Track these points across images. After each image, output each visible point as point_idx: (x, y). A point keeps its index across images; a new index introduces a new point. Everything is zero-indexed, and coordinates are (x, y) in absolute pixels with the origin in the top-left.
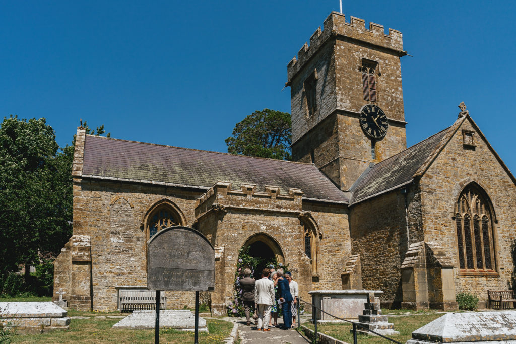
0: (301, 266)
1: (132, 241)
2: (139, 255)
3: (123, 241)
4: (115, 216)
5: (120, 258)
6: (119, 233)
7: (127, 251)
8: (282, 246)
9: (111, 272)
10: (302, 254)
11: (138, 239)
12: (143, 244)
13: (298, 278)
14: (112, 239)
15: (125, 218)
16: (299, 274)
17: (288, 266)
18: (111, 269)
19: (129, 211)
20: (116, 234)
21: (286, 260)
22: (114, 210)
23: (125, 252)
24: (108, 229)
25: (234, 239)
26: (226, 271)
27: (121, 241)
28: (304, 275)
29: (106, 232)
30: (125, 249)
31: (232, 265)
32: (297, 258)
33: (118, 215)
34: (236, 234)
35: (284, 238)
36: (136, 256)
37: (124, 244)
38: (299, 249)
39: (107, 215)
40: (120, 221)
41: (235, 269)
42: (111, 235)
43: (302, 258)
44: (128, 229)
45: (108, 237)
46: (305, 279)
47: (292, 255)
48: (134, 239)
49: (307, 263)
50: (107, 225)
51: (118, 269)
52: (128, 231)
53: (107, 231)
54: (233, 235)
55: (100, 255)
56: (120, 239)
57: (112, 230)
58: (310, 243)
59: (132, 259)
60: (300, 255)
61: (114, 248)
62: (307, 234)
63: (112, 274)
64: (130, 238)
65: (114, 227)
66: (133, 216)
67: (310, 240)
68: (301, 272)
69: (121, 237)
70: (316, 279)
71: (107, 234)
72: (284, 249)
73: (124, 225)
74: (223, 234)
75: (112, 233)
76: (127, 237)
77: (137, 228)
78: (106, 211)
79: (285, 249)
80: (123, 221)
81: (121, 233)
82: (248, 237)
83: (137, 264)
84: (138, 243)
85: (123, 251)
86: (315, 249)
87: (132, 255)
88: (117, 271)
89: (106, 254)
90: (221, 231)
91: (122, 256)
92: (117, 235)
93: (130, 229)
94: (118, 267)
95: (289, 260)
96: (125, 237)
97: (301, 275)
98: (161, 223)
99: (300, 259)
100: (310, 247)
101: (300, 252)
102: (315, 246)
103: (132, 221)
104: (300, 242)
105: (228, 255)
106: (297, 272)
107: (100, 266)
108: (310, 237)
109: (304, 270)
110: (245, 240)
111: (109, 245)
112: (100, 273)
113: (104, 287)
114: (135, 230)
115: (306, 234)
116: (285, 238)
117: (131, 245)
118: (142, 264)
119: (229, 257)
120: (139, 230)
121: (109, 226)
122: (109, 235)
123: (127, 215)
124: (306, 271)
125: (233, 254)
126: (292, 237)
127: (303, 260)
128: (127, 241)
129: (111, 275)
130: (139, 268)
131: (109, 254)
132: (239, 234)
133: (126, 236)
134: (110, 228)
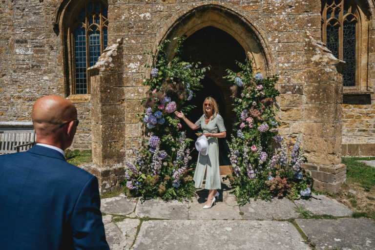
0: (311, 76)
1: (43, 51)
2: (54, 72)
3: (32, 53)
4: (19, 17)
5: (29, 76)
6: (26, 42)
7: (37, 66)
8: (263, 33)
9: (19, 98)
10: (314, 47)
11: (52, 48)
12: (58, 55)
13: (303, 106)
14: (17, 51)
15: (33, 18)
16: (304, 98)
17: (277, 79)
18: (19, 92)
19: (37, 7)
20: (22, 42)
21: (272, 65)
22: (18, 8)
23: (35, 67)
24: (12, 37)
25: (144, 26)
26: (127, 96)
27: (29, 52)
28: (317, 99)
29: (10, 41)
30: (34, 63)
31: (137, 82)
32: (303, 59)
33: (23, 15)
34: (148, 15)
35: (269, 12)
36: (50, 72)
37: (33, 57)
38: (308, 37)
39: (9, 16)
40: (26, 23)
41: (144, 90)
42: (15, 44)
43: (315, 58)
44: (38, 34)
45: (12, 47)
46: (321, 110)
47: (289, 52)
48: (47, 48)
49: (328, 70)
50: (10, 31)
51: (27, 92)
52: (38, 38)
53: (10, 39)
54: (142, 15)
55: (4, 74)
56: (27, 49)
57: (17, 38)
58: (354, 33)
59: (46, 78)
60: (311, 49)
61: (21, 62)
62: (349, 17)
63: (21, 100)
64: (41, 47)
65: (19, 33)
66: (44, 14)
67: (354, 28)
68: (309, 92)
69: (28, 46)
70: (365, 98)
71: (11, 44)
72: (268, 40)
73: (31, 30)
74: (119, 16)
75: (18, 41)
76: (37, 46)
77: (50, 32)
78: (7, 10)
79: (270, 39)
80: (31, 23)
81: (29, 41)
82: (175, 17)
83: (52, 84)
84: (52, 53)
85: (33, 66)
86: (365, 44)
87: (45, 72)
88: (27, 95)
89: (11, 72)
90: (114, 9)
91: (31, 73)
92: (24, 44)
93: (40, 33)
94: (28, 90)
95: (279, 64)
96: (35, 47)
97: (311, 98)
98: (90, 21)
99: (308, 62)
100: (354, 41)
101: (309, 44)
102: (364, 37)
103: (42, 22)
104: (312, 21)
105: (130, 61)
106: (300, 91)
107: (5, 89)
108: (355, 22)
109: (317, 88)
110: (170, 25)
111: (14, 60)
112: (5, 98)
113: (11, 118)
114: (47, 35)
115: (347, 17)
116: (272, 12)
117: (42, 57)
118: (59, 84)
119: (132, 65)
120: (53, 34)
121: (12, 33)
122: (13, 45)
123: (35, 13)
124: (324, 90)
125: (140, 57)
126: (289, 10)
127: (317, 64)
128: (37, 52)
129: (19, 101)
130: (54, 90)
131: (15, 71)
132: (153, 13)
133: (36, 44)
134: (13, 34)
